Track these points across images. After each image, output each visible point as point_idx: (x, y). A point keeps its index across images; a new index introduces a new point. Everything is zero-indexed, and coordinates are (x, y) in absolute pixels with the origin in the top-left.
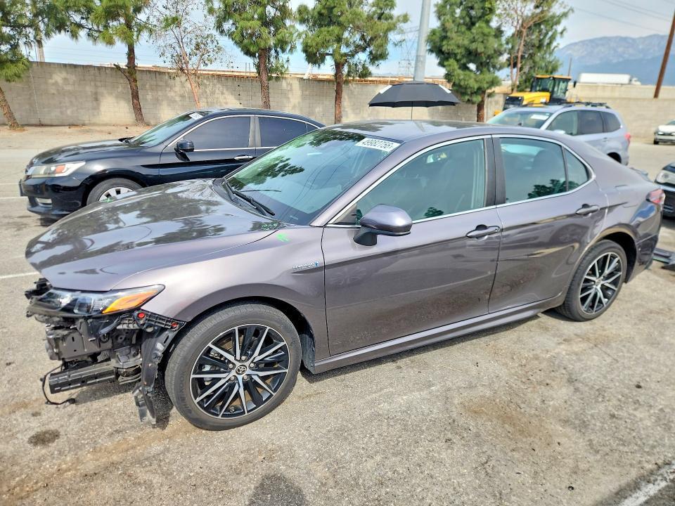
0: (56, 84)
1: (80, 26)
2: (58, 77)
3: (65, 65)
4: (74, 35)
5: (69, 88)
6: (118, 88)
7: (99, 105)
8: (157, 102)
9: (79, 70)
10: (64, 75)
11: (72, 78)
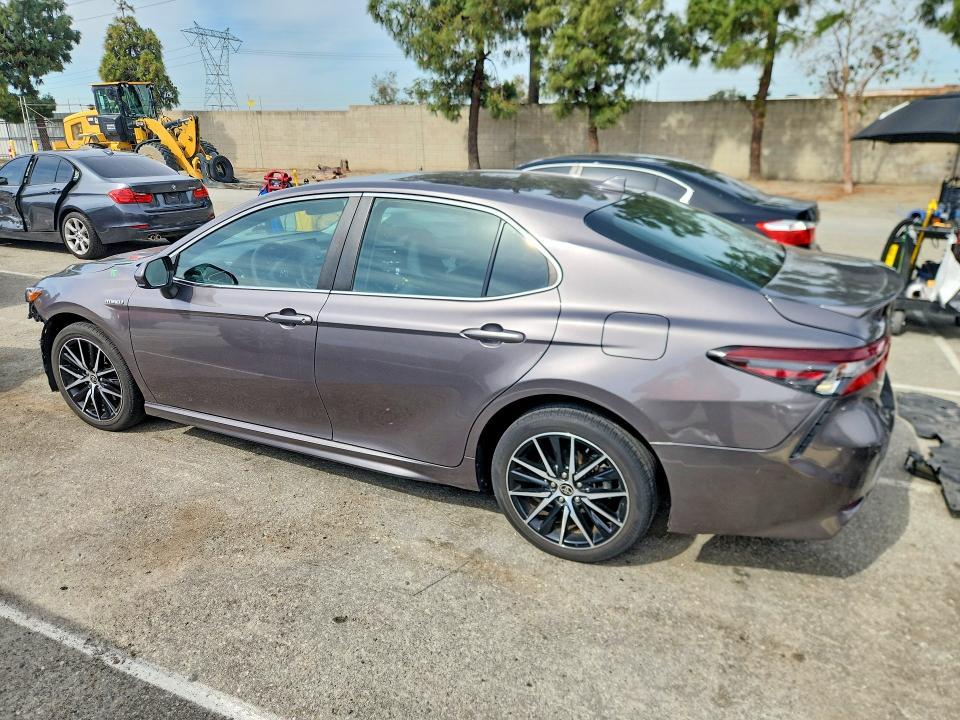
0: (668, 128)
1: (705, 49)
2: (672, 120)
3: (684, 103)
4: (695, 63)
5: (682, 132)
6: (744, 127)
7: (713, 152)
8: (796, 144)
9: (700, 107)
10: (681, 115)
11: (689, 118)
